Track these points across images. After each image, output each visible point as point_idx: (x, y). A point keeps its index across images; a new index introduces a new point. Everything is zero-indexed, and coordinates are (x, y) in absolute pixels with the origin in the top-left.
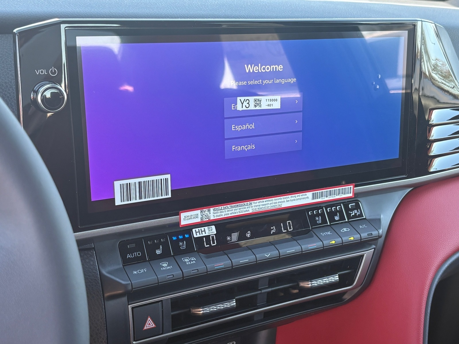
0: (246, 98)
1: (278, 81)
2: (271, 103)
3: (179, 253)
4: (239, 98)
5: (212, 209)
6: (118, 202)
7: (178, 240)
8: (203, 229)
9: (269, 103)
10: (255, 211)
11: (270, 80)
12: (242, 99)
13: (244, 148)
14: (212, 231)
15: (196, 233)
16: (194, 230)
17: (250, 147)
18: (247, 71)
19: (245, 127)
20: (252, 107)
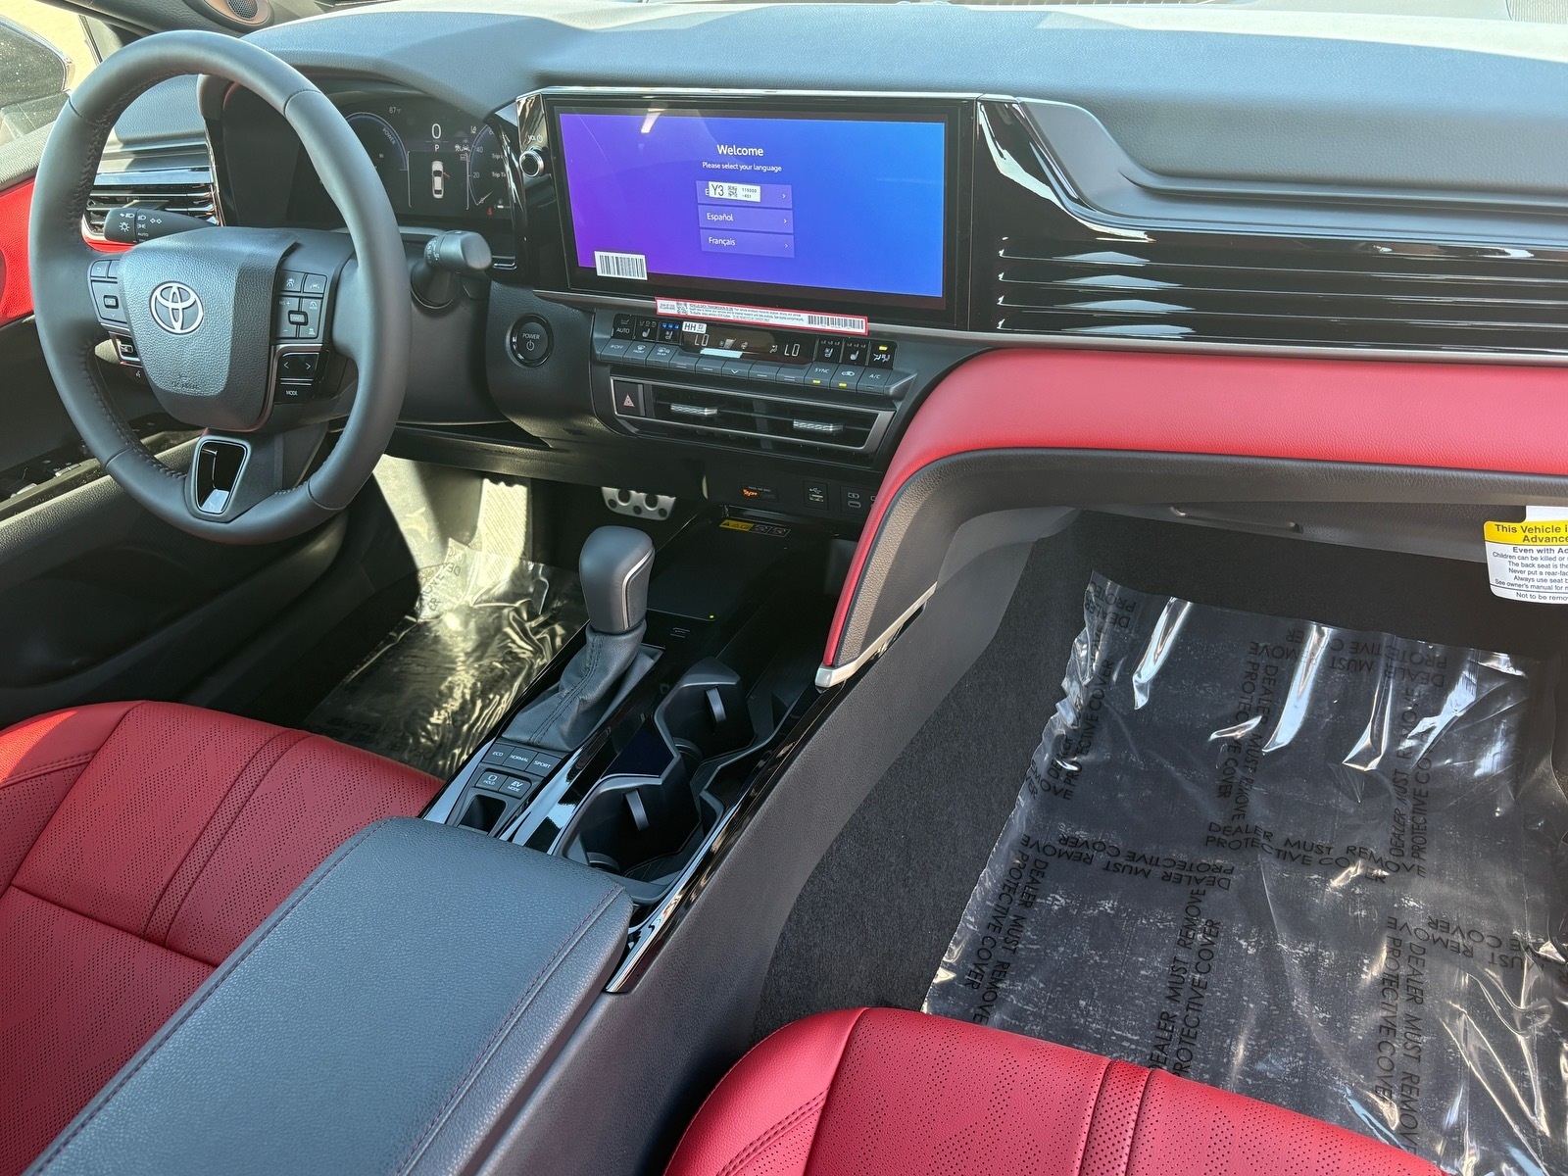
0: (719, 184)
1: (758, 168)
2: (749, 193)
3: (663, 341)
4: (710, 183)
5: (688, 304)
6: (599, 273)
7: (667, 329)
8: (694, 324)
9: (747, 193)
10: (736, 319)
11: (748, 165)
12: (715, 184)
13: (723, 242)
14: (702, 329)
15: (686, 327)
16: (684, 323)
17: (729, 243)
18: (720, 152)
19: (721, 218)
20: (726, 196)
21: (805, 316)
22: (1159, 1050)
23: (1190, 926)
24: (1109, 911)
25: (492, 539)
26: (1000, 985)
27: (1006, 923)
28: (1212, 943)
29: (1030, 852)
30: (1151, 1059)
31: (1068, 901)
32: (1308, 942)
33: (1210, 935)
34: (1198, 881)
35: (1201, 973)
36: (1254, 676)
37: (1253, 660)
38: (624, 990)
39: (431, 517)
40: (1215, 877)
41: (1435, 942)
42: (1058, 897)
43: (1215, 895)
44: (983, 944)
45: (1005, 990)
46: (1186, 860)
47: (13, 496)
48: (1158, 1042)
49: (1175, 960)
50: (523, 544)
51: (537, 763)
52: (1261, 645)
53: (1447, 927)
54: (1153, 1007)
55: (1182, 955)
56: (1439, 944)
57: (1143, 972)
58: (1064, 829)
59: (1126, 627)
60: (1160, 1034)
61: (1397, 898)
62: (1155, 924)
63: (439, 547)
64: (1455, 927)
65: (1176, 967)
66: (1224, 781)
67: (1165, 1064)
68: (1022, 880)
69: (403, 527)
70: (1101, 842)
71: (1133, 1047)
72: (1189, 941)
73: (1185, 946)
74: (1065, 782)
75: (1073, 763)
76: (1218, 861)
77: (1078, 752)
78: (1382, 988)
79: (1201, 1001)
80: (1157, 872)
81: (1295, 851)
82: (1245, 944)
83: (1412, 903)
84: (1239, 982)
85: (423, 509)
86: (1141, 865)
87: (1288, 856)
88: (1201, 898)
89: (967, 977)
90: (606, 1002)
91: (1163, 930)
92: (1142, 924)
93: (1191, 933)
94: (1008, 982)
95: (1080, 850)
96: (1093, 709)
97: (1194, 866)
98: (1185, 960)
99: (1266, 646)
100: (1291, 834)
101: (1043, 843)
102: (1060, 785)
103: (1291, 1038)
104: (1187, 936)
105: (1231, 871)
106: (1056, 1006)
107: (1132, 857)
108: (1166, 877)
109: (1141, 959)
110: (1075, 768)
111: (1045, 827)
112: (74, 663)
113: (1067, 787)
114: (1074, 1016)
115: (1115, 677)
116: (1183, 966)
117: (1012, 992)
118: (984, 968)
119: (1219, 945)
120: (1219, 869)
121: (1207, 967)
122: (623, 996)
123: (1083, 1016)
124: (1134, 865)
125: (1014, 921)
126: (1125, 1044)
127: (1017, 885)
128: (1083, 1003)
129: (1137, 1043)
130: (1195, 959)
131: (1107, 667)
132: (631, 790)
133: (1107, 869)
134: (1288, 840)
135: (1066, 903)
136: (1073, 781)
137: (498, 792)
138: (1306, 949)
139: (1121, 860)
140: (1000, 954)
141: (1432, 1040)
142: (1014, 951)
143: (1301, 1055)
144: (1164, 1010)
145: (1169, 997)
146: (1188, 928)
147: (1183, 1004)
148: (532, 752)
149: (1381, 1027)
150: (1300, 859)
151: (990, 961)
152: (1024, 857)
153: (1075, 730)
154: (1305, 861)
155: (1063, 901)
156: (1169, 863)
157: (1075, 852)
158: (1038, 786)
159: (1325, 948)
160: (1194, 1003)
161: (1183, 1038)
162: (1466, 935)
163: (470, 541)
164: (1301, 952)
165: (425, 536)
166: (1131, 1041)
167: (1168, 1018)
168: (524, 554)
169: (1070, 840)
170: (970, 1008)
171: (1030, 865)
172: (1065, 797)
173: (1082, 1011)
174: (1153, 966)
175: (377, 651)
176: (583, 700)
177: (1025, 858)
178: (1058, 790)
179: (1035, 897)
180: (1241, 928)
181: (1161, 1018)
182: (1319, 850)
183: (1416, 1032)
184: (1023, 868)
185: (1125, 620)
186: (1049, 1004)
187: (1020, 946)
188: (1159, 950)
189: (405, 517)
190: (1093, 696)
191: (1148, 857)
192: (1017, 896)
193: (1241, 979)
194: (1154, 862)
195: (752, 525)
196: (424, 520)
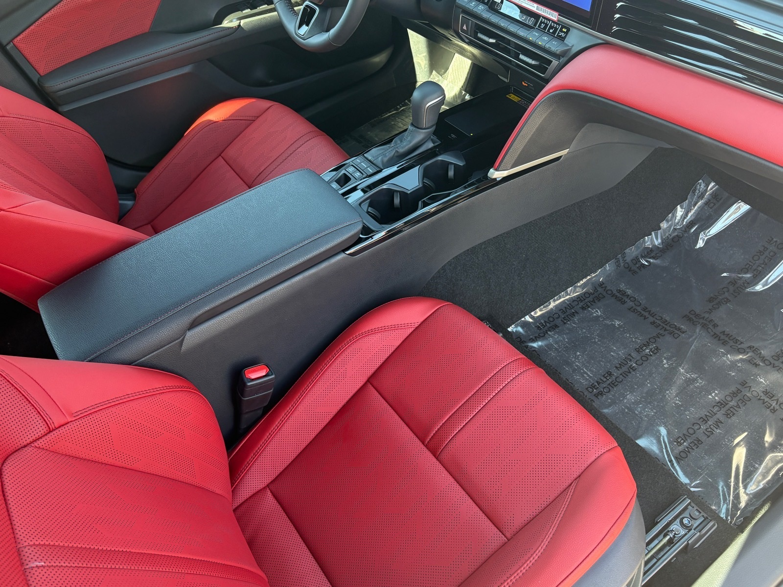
3: (483, 2)
21: (536, 5)
22: (597, 383)
23: (647, 345)
24: (616, 325)
25: (452, 76)
26: (549, 332)
27: (569, 312)
28: (651, 355)
29: (600, 290)
30: (591, 385)
31: (602, 314)
32: (696, 374)
33: (652, 352)
34: (665, 330)
35: (637, 364)
36: (762, 254)
37: (766, 246)
38: (351, 254)
39: (427, 58)
40: (674, 332)
41: (759, 399)
42: (599, 311)
43: (668, 338)
44: (554, 315)
45: (550, 335)
46: (668, 320)
47: (258, 8)
48: (599, 381)
49: (630, 355)
50: (463, 82)
51: (368, 169)
52: (775, 240)
53: (772, 397)
54: (607, 367)
55: (634, 354)
56: (761, 401)
57: (612, 353)
58: (622, 286)
59: (711, 208)
60: (602, 378)
61: (756, 375)
62: (632, 338)
63: (428, 73)
64: (776, 398)
65: (629, 358)
66: (715, 295)
67: (596, 389)
68: (588, 299)
69: (415, 60)
70: (635, 298)
71: (588, 378)
72: (641, 350)
73: (638, 351)
74: (638, 268)
75: (647, 261)
76: (682, 326)
77: (653, 258)
78: (715, 404)
79: (628, 374)
80: (651, 319)
81: (722, 337)
82: (665, 362)
83: (762, 380)
84: (650, 374)
85: (425, 54)
86: (646, 314)
87: (718, 338)
88: (661, 337)
89: (538, 324)
90: (342, 256)
91: (633, 342)
92: (626, 335)
93: (645, 348)
94: (553, 333)
95: (623, 297)
96: (673, 241)
97: (670, 324)
98: (634, 357)
99: (776, 241)
100: (728, 330)
101: (608, 288)
102: (634, 268)
103: (656, 403)
104: (641, 348)
105: (683, 332)
106: (567, 350)
107: (645, 309)
108: (653, 323)
109: (615, 348)
110: (646, 264)
111: (614, 282)
112: (271, 81)
113: (637, 270)
114: (572, 356)
115: (693, 230)
116: (631, 358)
117: (552, 337)
118: (548, 324)
119: (653, 358)
120: (679, 329)
121: (641, 363)
122: (350, 256)
123: (575, 358)
124: (643, 312)
125: (573, 312)
126: (585, 375)
127: (585, 300)
128: (578, 353)
129: (590, 377)
130: (638, 358)
131: (691, 224)
132: (397, 191)
133: (629, 309)
134: (724, 332)
135: (601, 315)
136: (642, 269)
137: (351, 174)
138: (693, 376)
139: (639, 309)
140: (558, 322)
141: (721, 433)
142: (565, 323)
143: (655, 411)
144: (610, 371)
145: (616, 367)
146: (645, 345)
147: (619, 372)
148: (369, 164)
149: (702, 418)
150: (723, 341)
151: (552, 323)
152: (595, 289)
153: (658, 247)
154: (724, 343)
155: (600, 313)
156: (660, 318)
157: (621, 297)
158: (622, 264)
159: (701, 379)
160: (625, 374)
161: (611, 384)
162: (778, 404)
163: (443, 75)
164: (689, 376)
165: (423, 66)
166: (588, 375)
167: (610, 374)
168: (462, 87)
169: (622, 292)
170: (531, 335)
171: (596, 294)
172: (632, 274)
173: (576, 356)
174: (618, 352)
175: (390, 113)
176: (397, 151)
177: (596, 291)
178: (633, 269)
179: (589, 307)
180: (669, 356)
181: (607, 373)
182: (736, 341)
183: (717, 427)
184: (592, 294)
185: (712, 205)
186: (565, 348)
187: (568, 322)
188: (625, 348)
189: (417, 56)
190: (677, 235)
191: (652, 312)
192: (582, 304)
193: (652, 374)
194: (653, 315)
195: (520, 99)
196: (424, 59)
